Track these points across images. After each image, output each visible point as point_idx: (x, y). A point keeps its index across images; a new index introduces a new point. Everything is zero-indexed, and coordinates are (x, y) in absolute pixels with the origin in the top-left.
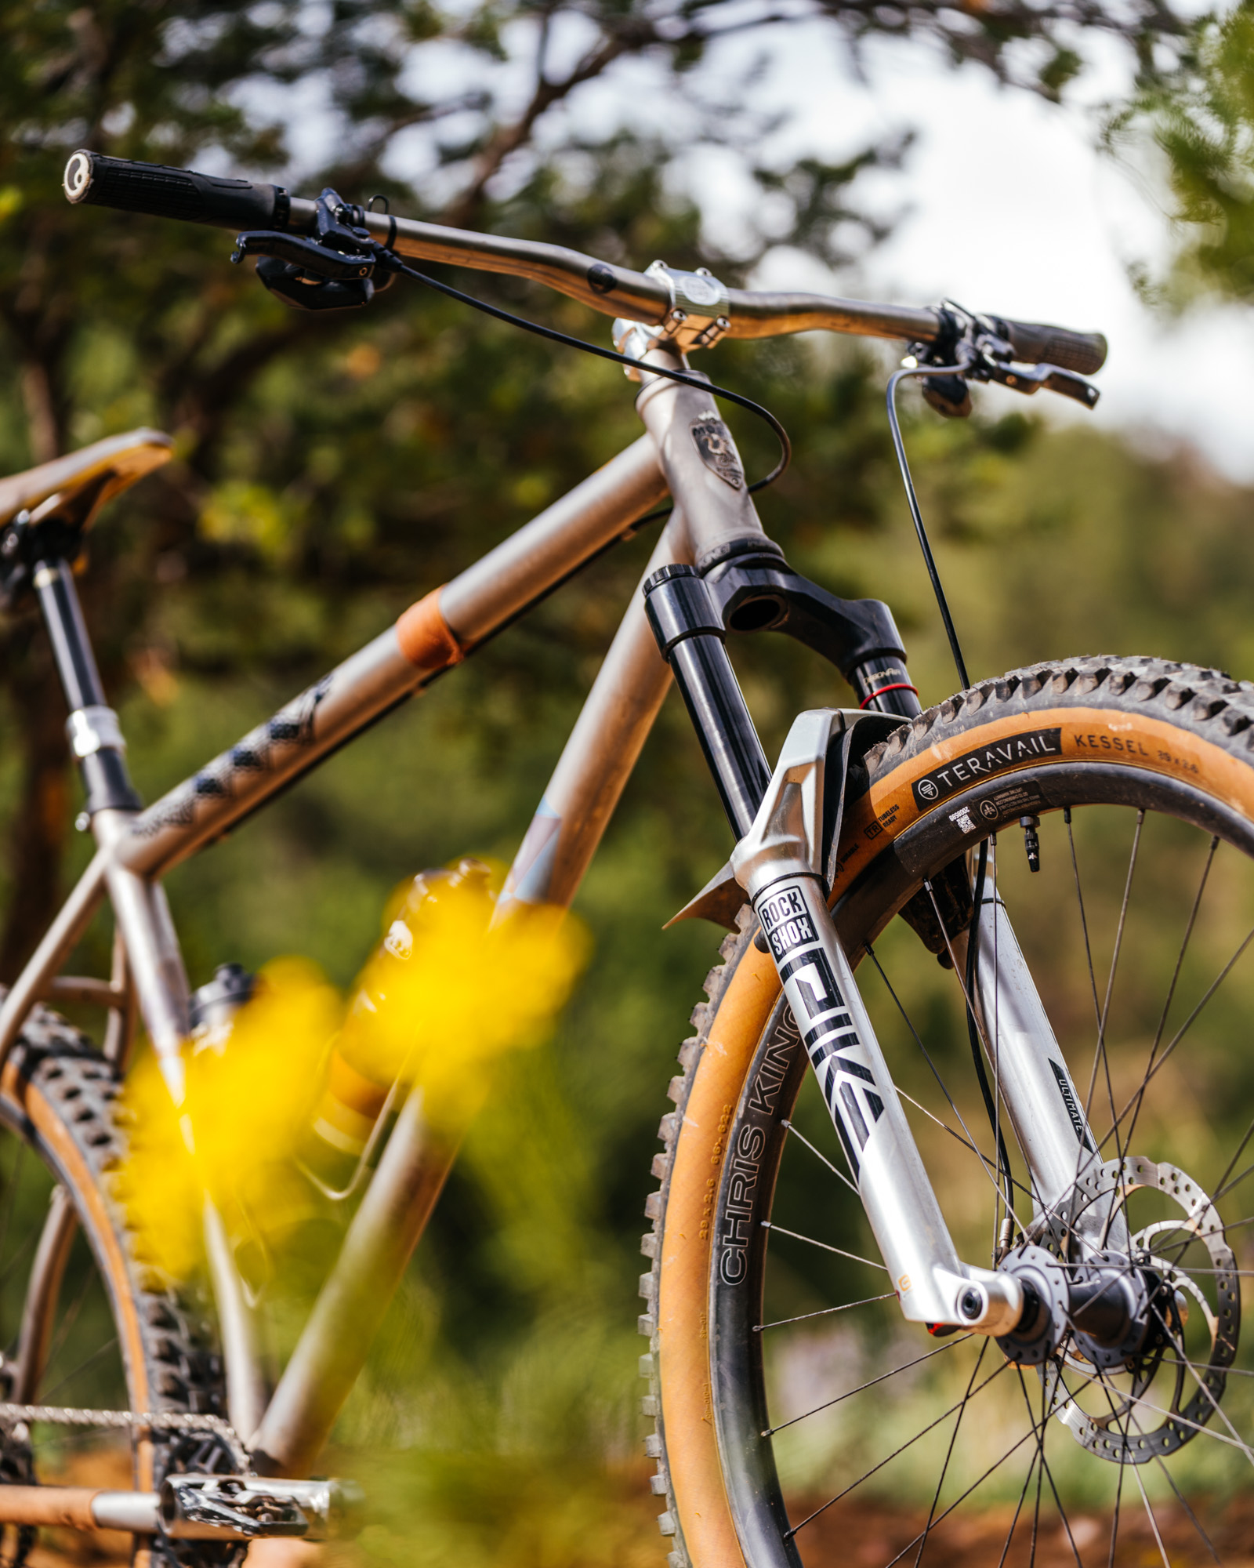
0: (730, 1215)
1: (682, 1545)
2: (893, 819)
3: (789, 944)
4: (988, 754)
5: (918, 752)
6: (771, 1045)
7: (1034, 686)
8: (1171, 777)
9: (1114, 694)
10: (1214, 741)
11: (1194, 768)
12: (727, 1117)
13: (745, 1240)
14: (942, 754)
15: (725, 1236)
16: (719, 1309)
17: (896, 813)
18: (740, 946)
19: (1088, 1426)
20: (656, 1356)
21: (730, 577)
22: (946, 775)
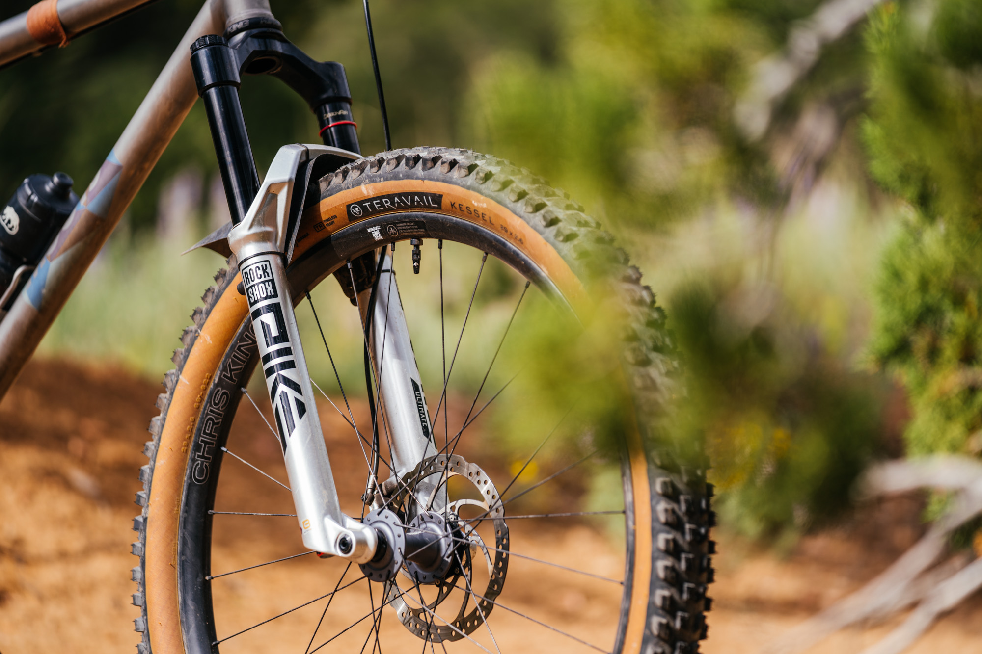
0: (202, 441)
1: (147, 640)
2: (332, 223)
3: (259, 298)
4: (396, 199)
5: (353, 187)
6: (240, 342)
7: (429, 164)
8: (506, 240)
9: (478, 183)
10: (535, 228)
11: (520, 240)
12: (208, 381)
13: (210, 458)
14: (368, 192)
15: (197, 453)
16: (189, 497)
17: (335, 220)
18: (228, 278)
19: (407, 613)
20: (145, 519)
21: (247, 44)
22: (368, 205)
